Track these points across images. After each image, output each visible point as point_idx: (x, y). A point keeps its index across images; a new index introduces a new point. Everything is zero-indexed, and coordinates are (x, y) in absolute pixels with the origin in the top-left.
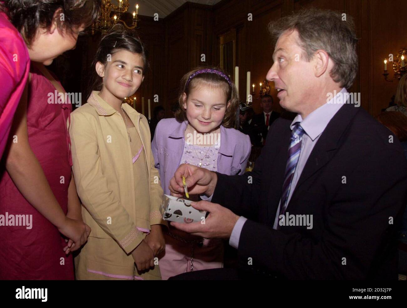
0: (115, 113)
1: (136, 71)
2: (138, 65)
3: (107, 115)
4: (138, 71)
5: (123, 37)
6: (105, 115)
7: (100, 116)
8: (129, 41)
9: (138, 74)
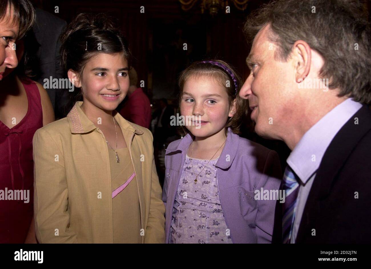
0: (95, 129)
1: (120, 74)
2: (122, 68)
3: (83, 132)
4: (123, 74)
5: (93, 35)
6: (81, 133)
7: (73, 135)
8: (103, 39)
9: (122, 78)
